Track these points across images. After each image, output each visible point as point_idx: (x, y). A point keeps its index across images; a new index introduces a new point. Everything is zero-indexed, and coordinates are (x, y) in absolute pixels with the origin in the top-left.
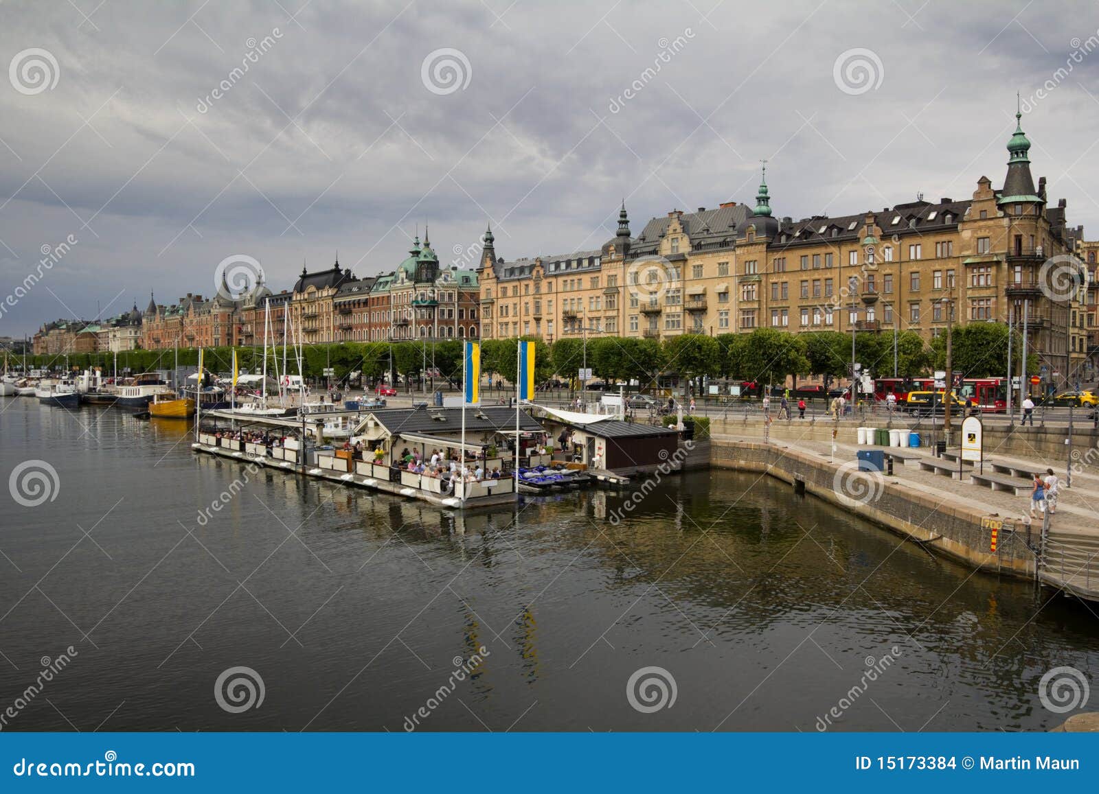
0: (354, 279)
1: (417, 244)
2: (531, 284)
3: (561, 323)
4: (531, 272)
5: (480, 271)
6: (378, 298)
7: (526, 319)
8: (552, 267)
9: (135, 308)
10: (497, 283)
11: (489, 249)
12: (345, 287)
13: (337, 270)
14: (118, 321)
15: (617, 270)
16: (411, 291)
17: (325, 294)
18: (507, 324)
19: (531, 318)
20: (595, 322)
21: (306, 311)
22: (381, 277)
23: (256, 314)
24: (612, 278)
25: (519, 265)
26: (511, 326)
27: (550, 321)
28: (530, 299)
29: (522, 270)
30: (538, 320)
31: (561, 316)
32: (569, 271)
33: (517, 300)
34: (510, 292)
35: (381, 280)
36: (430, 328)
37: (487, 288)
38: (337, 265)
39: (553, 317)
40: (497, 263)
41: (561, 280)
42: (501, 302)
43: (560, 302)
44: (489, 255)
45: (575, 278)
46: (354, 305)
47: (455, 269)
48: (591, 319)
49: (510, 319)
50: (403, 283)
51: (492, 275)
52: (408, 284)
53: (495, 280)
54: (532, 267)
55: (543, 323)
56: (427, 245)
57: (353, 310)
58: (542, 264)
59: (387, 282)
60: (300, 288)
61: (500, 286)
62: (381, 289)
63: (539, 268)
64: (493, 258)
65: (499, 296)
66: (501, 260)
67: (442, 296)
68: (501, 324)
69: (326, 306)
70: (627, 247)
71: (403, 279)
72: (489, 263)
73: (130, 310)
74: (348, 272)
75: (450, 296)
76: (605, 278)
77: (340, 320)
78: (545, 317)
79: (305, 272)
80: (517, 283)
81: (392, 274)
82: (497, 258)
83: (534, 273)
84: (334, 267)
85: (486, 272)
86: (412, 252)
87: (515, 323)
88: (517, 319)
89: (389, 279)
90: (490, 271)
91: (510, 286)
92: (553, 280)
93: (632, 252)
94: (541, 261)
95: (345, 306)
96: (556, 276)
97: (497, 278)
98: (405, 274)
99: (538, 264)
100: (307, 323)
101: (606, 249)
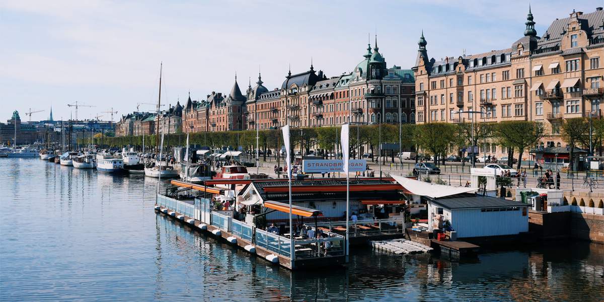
0: (325, 78)
1: (369, 49)
2: (455, 78)
5: (415, 69)
6: (340, 93)
7: (451, 106)
8: (472, 64)
9: (178, 103)
10: (429, 78)
11: (424, 53)
12: (318, 84)
13: (312, 72)
15: (525, 64)
16: (365, 86)
17: (303, 90)
18: (436, 111)
19: (455, 105)
20: (506, 108)
21: (290, 103)
22: (343, 76)
23: (256, 105)
24: (520, 72)
25: (446, 63)
26: (439, 113)
28: (454, 91)
29: (448, 67)
30: (461, 106)
31: (479, 102)
32: (485, 66)
33: (443, 91)
34: (438, 85)
35: (344, 78)
36: (379, 115)
37: (421, 82)
38: (312, 68)
39: (472, 104)
40: (429, 65)
41: (479, 73)
42: (432, 93)
43: (478, 93)
44: (423, 56)
45: (490, 72)
46: (324, 97)
47: (399, 68)
48: (503, 106)
49: (439, 107)
50: (358, 80)
51: (425, 72)
52: (362, 81)
53: (427, 76)
54: (455, 65)
55: (465, 109)
56: (376, 50)
57: (324, 102)
58: (466, 62)
59: (348, 80)
60: (286, 87)
61: (431, 80)
62: (342, 85)
63: (461, 65)
64: (426, 59)
65: (430, 88)
66: (432, 60)
67: (388, 90)
68: (432, 111)
69: (304, 100)
70: (533, 45)
71: (358, 77)
72: (423, 63)
74: (321, 72)
75: (395, 89)
76: (515, 72)
77: (314, 109)
78: (466, 104)
79: (290, 74)
80: (444, 78)
81: (351, 74)
82: (429, 58)
83: (457, 69)
84: (310, 70)
85: (420, 70)
86: (366, 56)
87: (442, 110)
88: (444, 107)
89: (349, 77)
90: (423, 69)
91: (438, 81)
92: (473, 74)
93: (538, 48)
94: (463, 60)
95: (317, 98)
96: (474, 71)
97: (429, 74)
98: (359, 74)
99: (461, 62)
100: (290, 112)
101: (515, 47)
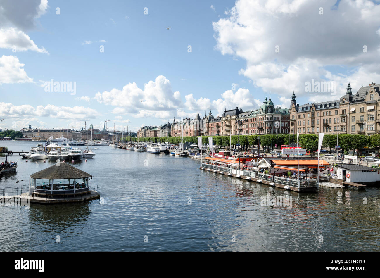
0: (243, 112)
1: (266, 99)
2: (310, 113)
3: (322, 128)
4: (310, 109)
5: (290, 109)
6: (252, 119)
7: (308, 126)
8: (319, 107)
9: (169, 122)
10: (297, 113)
11: (294, 101)
12: (240, 115)
13: (237, 109)
14: (163, 127)
15: (346, 107)
16: (264, 117)
17: (233, 117)
18: (300, 128)
19: (310, 126)
20: (336, 127)
21: (226, 124)
22: (253, 111)
23: (209, 124)
24: (344, 111)
25: (306, 106)
26: (302, 129)
27: (318, 127)
28: (310, 120)
29: (307, 108)
30: (313, 126)
31: (322, 125)
32: (326, 108)
33: (305, 119)
34: (302, 117)
35: (253, 112)
36: (271, 130)
37: (293, 115)
38: (237, 107)
39: (319, 126)
40: (297, 107)
41: (322, 112)
42: (298, 120)
43: (322, 120)
44: (294, 103)
45: (328, 111)
46: (243, 121)
47: (280, 108)
48: (335, 126)
49: (302, 126)
50: (261, 113)
51: (295, 110)
52: (263, 114)
53: (296, 112)
54: (311, 107)
55: (315, 128)
56: (270, 100)
57: (243, 123)
58: (315, 106)
59: (255, 113)
60: (224, 116)
61: (298, 114)
62: (253, 116)
63: (314, 108)
64: (295, 104)
65: (298, 118)
66: (298, 105)
67: (276, 117)
68: (298, 128)
69: (233, 122)
70: (351, 99)
71: (261, 112)
72: (294, 106)
73: (167, 123)
74: (241, 110)
75: (278, 118)
76: (341, 111)
77: (238, 127)
78: (316, 125)
79: (226, 110)
80: (305, 113)
81: (257, 110)
82: (297, 104)
83: (312, 109)
84: (236, 108)
85: (292, 109)
86: (265, 103)
87: (304, 128)
88: (304, 126)
89: (256, 112)
90: (294, 109)
91: (302, 114)
92: (320, 112)
93: (353, 100)
94: (314, 105)
95: (240, 122)
96: (320, 110)
97: (297, 111)
98: (262, 110)
99: (313, 106)
100: (226, 128)
101: (342, 100)
